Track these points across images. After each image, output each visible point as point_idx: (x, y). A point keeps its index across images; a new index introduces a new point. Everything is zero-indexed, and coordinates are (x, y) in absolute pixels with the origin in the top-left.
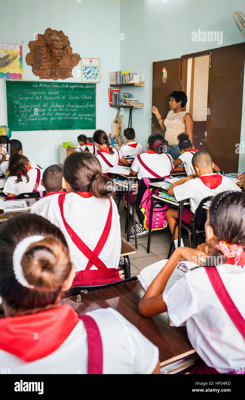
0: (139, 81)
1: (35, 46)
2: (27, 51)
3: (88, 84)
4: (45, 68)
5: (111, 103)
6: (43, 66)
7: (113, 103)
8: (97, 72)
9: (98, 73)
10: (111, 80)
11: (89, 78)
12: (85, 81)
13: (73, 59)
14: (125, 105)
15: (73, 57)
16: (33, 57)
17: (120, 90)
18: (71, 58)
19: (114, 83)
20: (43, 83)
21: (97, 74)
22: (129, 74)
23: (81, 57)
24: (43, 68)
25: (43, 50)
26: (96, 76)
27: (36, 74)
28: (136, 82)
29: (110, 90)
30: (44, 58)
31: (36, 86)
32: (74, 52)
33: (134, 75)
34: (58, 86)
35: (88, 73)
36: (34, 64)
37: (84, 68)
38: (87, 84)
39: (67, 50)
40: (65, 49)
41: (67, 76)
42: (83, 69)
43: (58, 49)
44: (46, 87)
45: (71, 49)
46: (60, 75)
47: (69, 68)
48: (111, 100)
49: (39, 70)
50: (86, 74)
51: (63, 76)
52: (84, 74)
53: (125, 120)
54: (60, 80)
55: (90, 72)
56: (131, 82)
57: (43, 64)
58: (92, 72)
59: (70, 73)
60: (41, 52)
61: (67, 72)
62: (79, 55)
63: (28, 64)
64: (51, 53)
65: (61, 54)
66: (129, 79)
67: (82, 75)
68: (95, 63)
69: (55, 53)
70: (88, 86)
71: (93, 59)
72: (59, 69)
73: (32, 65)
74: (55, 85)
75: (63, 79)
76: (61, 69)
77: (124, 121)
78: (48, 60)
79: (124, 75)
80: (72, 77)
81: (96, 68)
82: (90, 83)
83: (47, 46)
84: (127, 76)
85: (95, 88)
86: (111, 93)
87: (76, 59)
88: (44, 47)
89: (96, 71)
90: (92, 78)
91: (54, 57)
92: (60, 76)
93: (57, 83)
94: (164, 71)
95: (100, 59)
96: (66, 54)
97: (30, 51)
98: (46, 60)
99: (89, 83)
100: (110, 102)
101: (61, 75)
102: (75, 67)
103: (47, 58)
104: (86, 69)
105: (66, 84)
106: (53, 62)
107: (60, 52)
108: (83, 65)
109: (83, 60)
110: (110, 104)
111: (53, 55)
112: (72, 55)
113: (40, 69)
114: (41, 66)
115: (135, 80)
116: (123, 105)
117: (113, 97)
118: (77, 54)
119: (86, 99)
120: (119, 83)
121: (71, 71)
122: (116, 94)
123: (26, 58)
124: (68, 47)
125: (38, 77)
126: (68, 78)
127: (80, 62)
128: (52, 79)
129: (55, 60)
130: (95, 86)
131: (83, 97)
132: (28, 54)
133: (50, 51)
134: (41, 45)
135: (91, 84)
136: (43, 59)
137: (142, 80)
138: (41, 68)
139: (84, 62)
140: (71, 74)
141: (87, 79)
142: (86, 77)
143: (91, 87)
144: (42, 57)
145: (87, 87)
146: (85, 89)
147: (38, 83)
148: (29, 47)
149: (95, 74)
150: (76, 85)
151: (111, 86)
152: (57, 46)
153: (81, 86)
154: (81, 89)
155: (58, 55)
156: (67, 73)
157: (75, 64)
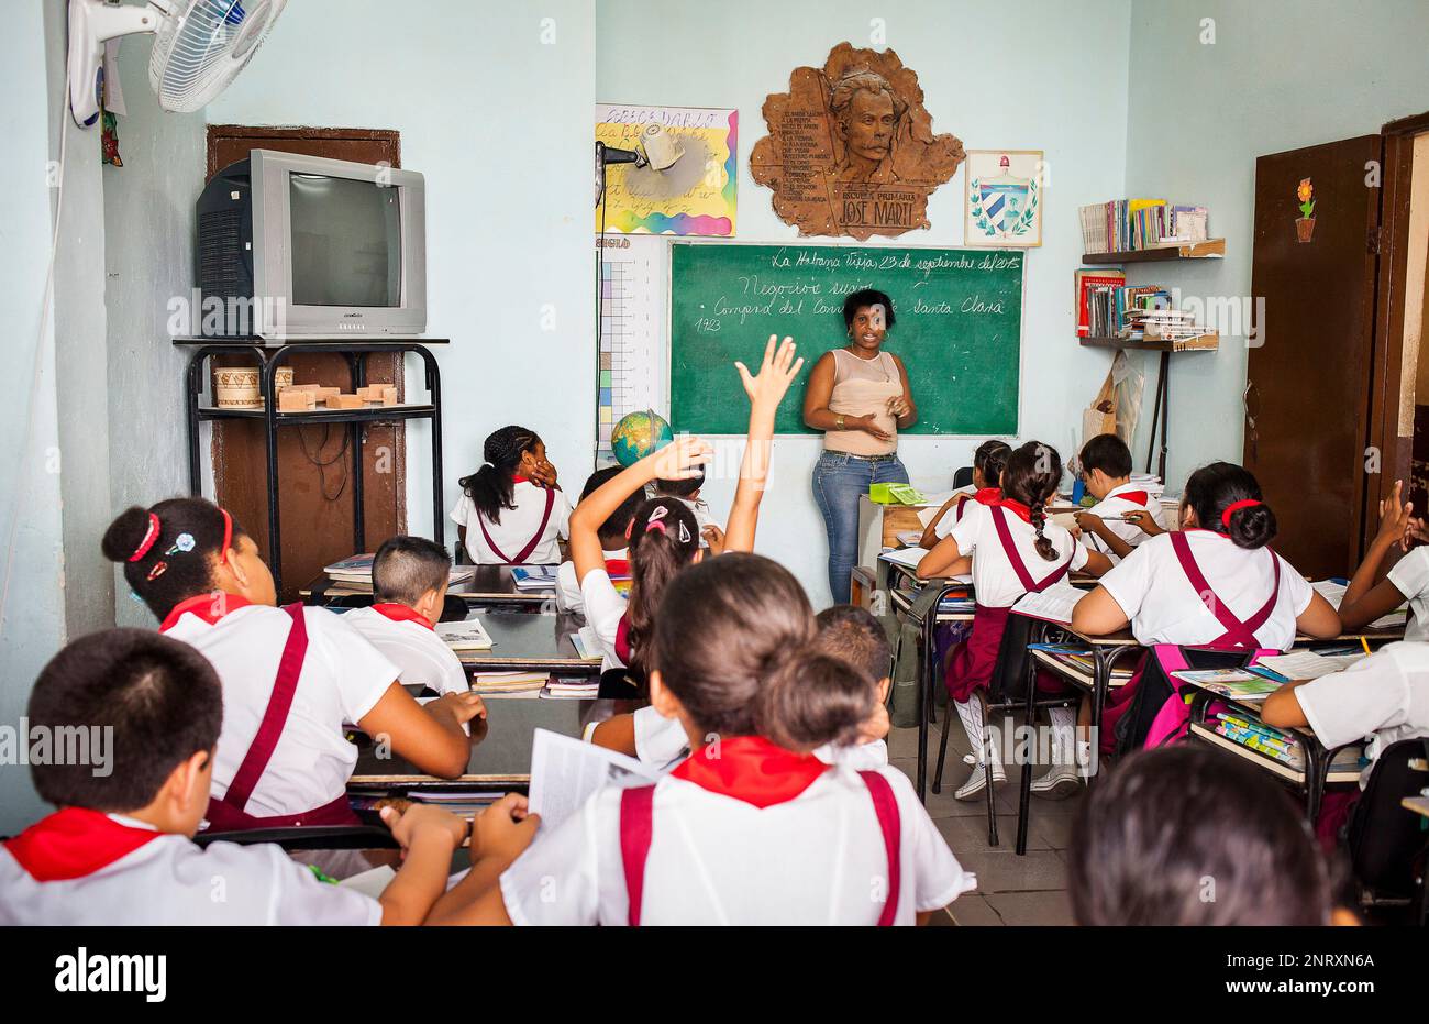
0: (1202, 237)
1: (786, 113)
2: (755, 130)
3: (992, 254)
4: (824, 195)
5: (1086, 328)
6: (814, 187)
7: (1092, 329)
8: (1029, 204)
9: (1035, 211)
10: (1089, 237)
11: (997, 230)
12: (979, 240)
13: (935, 159)
14: (1137, 335)
15: (934, 148)
16: (779, 152)
17: (1123, 277)
18: (926, 154)
19: (1099, 248)
20: (810, 251)
21: (1029, 214)
22: (1161, 211)
23: (965, 148)
24: (813, 194)
25: (816, 126)
26: (1026, 221)
27: (785, 217)
28: (1185, 244)
29: (1084, 278)
30: (818, 157)
31: (786, 262)
32: (937, 130)
33: (1179, 214)
34: (869, 263)
35: (992, 212)
36: (780, 180)
37: (978, 193)
38: (986, 253)
39: (911, 122)
40: (904, 118)
41: (908, 222)
42: (971, 195)
43: (873, 119)
44: (823, 268)
45: (927, 118)
46: (881, 218)
47: (916, 191)
48: (1084, 317)
49: (796, 203)
50: (984, 214)
51: (891, 222)
52: (974, 214)
53: (1141, 402)
54: (877, 241)
55: (999, 204)
56: (1167, 242)
57: (813, 180)
58: (1008, 207)
59: (919, 212)
60: (807, 132)
61: (908, 208)
62: (957, 140)
63: (759, 181)
64: (845, 138)
65: (885, 141)
66: (1158, 230)
67: (966, 217)
68: (1019, 172)
69: (863, 135)
70: (991, 259)
71: (1014, 156)
72: (875, 195)
73: (773, 184)
74: (856, 258)
75: (890, 234)
76: (884, 196)
77: (1137, 404)
78: (836, 165)
79: (1141, 214)
80: (926, 225)
81: (1024, 189)
82: (999, 249)
83: (834, 110)
84: (1152, 218)
85: (1020, 270)
86: (1084, 288)
87: (948, 154)
88: (820, 114)
89: (1024, 203)
90: (1009, 231)
91: (856, 154)
92: (878, 225)
93: (865, 250)
94: (1305, 190)
95: (1042, 152)
96: (908, 140)
97: (768, 134)
98: (826, 165)
99: (995, 249)
100: (1082, 324)
101: (884, 221)
102: (941, 187)
103: (832, 157)
104: (984, 197)
105: (900, 253)
106: (853, 170)
107: (882, 131)
108: (972, 180)
109: (972, 158)
110: (1081, 334)
111: (856, 142)
112: (929, 141)
113: (800, 199)
114: (805, 188)
115: (1186, 234)
116: (1128, 336)
117: (1094, 305)
118: (949, 137)
119: (983, 315)
120: (1117, 247)
121: (925, 202)
122: (1107, 294)
123: (751, 159)
124: (914, 113)
125: (795, 229)
126: (909, 229)
127: (961, 167)
128: (849, 235)
129: (862, 161)
130: (1020, 263)
131: (970, 304)
132: (760, 145)
133: (844, 129)
134: (809, 108)
135: (1004, 255)
136: (814, 162)
137: (1216, 235)
138: (807, 193)
139: (979, 167)
140: (924, 214)
141: (988, 234)
142: (982, 225)
143: (1002, 264)
144: (814, 151)
145: (985, 265)
146: (976, 274)
147: (793, 252)
148: (764, 115)
149: (1023, 214)
150: (944, 259)
151: (1087, 259)
152: (872, 108)
153: (964, 264)
154: (962, 273)
155: (873, 145)
156: (906, 213)
157: (939, 178)
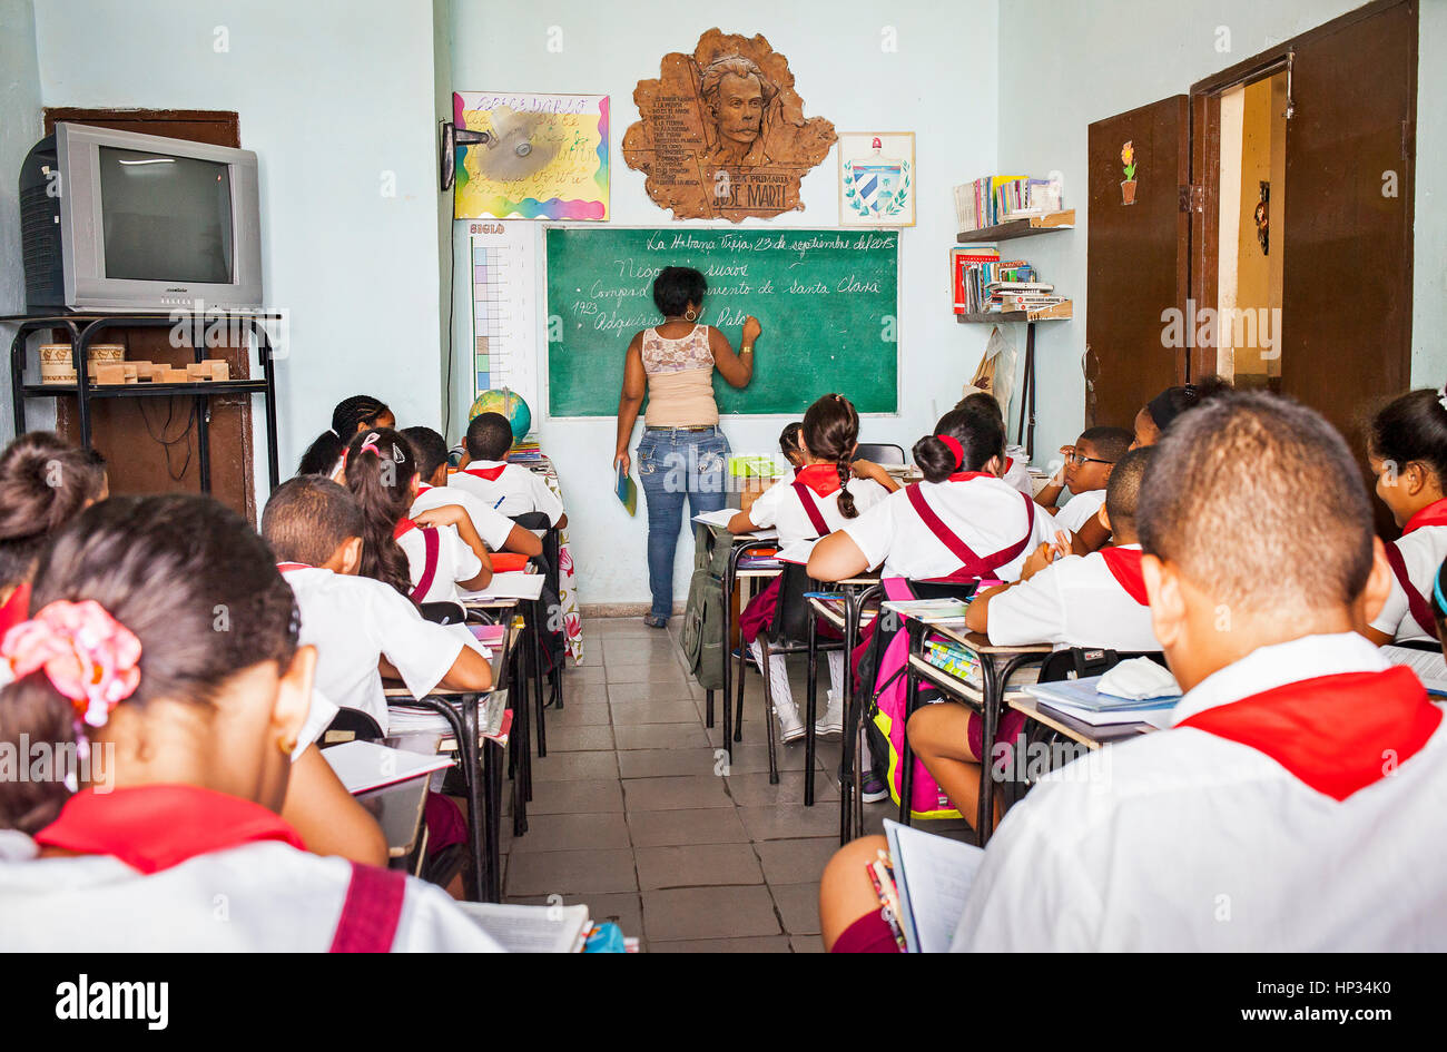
1: (658, 99)
2: (626, 115)
3: (867, 234)
4: (696, 178)
5: (962, 305)
6: (687, 171)
7: (967, 306)
8: (902, 185)
9: (908, 191)
10: (962, 217)
11: (871, 210)
12: (853, 221)
13: (806, 141)
15: (805, 130)
16: (651, 137)
17: (997, 254)
18: (797, 136)
19: (971, 226)
20: (685, 233)
21: (902, 194)
22: (1017, 185)
23: (836, 131)
24: (685, 177)
25: (687, 111)
26: (899, 201)
27: (659, 201)
29: (958, 257)
30: (689, 141)
31: (661, 245)
32: (809, 113)
33: (1033, 186)
34: (744, 245)
35: (865, 193)
36: (652, 164)
37: (851, 174)
38: (861, 233)
39: (782, 105)
40: (774, 101)
41: (781, 204)
42: (845, 177)
43: (740, 102)
44: (698, 251)
45: (798, 101)
46: (755, 200)
47: (789, 173)
48: (959, 295)
49: (670, 187)
50: (858, 195)
51: (765, 204)
52: (848, 195)
53: (1014, 376)
54: (752, 223)
55: (872, 185)
57: (687, 164)
58: (881, 187)
59: (792, 194)
60: (678, 117)
61: (781, 190)
62: (828, 123)
63: (632, 166)
64: (716, 121)
65: (754, 124)
67: (840, 199)
68: (894, 151)
69: (731, 118)
70: (866, 240)
71: (888, 138)
72: (748, 177)
73: (645, 168)
74: (732, 241)
75: (764, 216)
76: (757, 178)
77: (1011, 378)
78: (708, 148)
79: (1002, 189)
80: (801, 207)
81: (896, 170)
82: (874, 229)
83: (704, 95)
84: (1011, 192)
85: (895, 249)
86: (959, 267)
87: (823, 135)
88: (690, 99)
89: (897, 183)
90: (883, 211)
91: (727, 137)
92: (752, 207)
93: (740, 232)
95: (914, 134)
96: (779, 123)
97: (640, 119)
98: (699, 148)
99: (869, 230)
100: (957, 301)
101: (757, 203)
102: (814, 169)
103: (704, 141)
104: (857, 178)
105: (775, 235)
106: (726, 153)
107: (749, 114)
108: (845, 162)
109: (844, 140)
110: (958, 311)
111: (725, 126)
112: (800, 124)
113: (673, 183)
114: (679, 171)
115: (1039, 206)
117: (968, 283)
118: (820, 120)
119: (859, 295)
120: (984, 223)
121: (799, 184)
122: (976, 270)
123: (623, 145)
124: (785, 97)
125: (670, 212)
126: (784, 211)
127: (834, 149)
128: (723, 217)
129: (734, 144)
130: (895, 243)
131: (846, 284)
132: (632, 129)
133: (714, 112)
134: (680, 94)
135: (878, 235)
136: (685, 145)
138: (681, 177)
139: (850, 150)
140: (798, 197)
141: (862, 214)
142: (856, 206)
143: (877, 244)
144: (684, 135)
145: (860, 245)
146: (851, 255)
147: (668, 235)
148: (636, 101)
149: (896, 194)
150: (819, 240)
151: (963, 238)
152: (739, 91)
153: (839, 244)
154: (838, 254)
155: (740, 128)
156: (778, 195)
157: (811, 160)
